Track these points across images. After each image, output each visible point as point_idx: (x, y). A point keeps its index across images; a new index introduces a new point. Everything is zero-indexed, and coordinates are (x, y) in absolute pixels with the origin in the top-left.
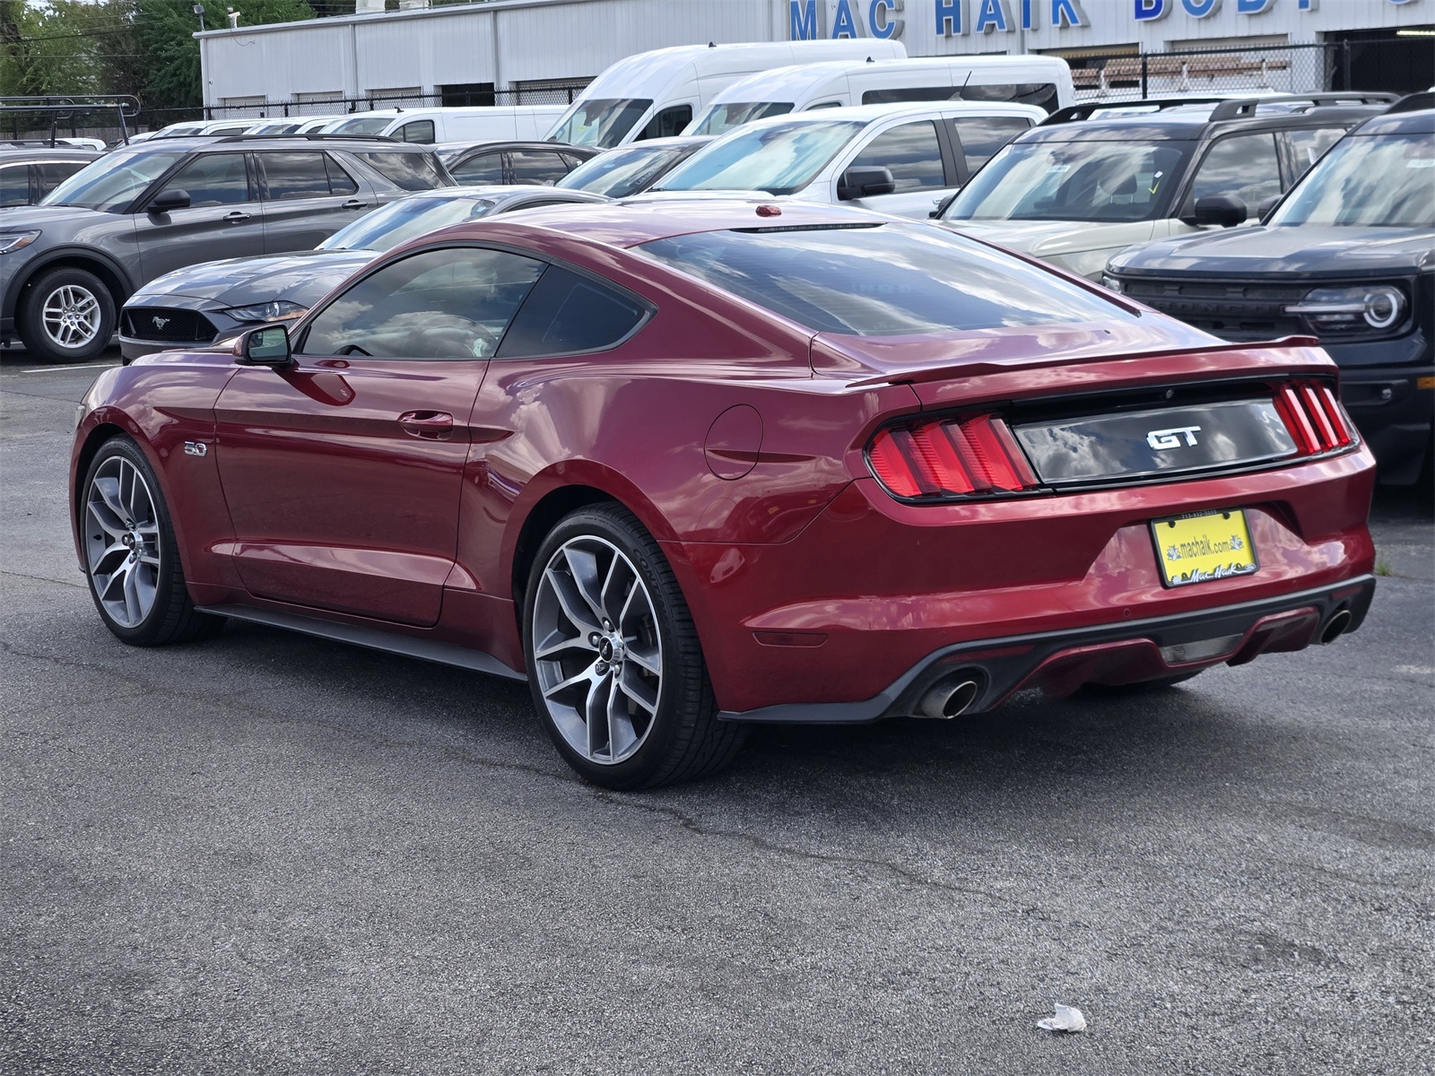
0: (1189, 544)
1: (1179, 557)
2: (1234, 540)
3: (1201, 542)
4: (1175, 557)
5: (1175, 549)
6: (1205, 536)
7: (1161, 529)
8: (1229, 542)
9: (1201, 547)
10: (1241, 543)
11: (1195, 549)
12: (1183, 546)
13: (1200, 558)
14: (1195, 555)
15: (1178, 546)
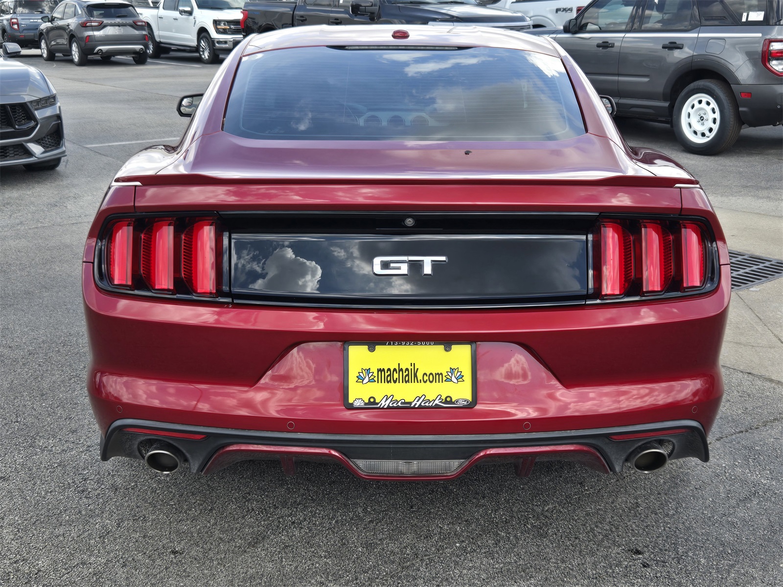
0: (389, 370)
1: (372, 381)
2: (453, 372)
3: (407, 370)
4: (367, 380)
5: (368, 372)
6: (412, 365)
7: (357, 351)
8: (445, 374)
9: (405, 374)
10: (461, 376)
11: (396, 375)
12: (379, 370)
13: (401, 385)
14: (395, 382)
15: (374, 370)
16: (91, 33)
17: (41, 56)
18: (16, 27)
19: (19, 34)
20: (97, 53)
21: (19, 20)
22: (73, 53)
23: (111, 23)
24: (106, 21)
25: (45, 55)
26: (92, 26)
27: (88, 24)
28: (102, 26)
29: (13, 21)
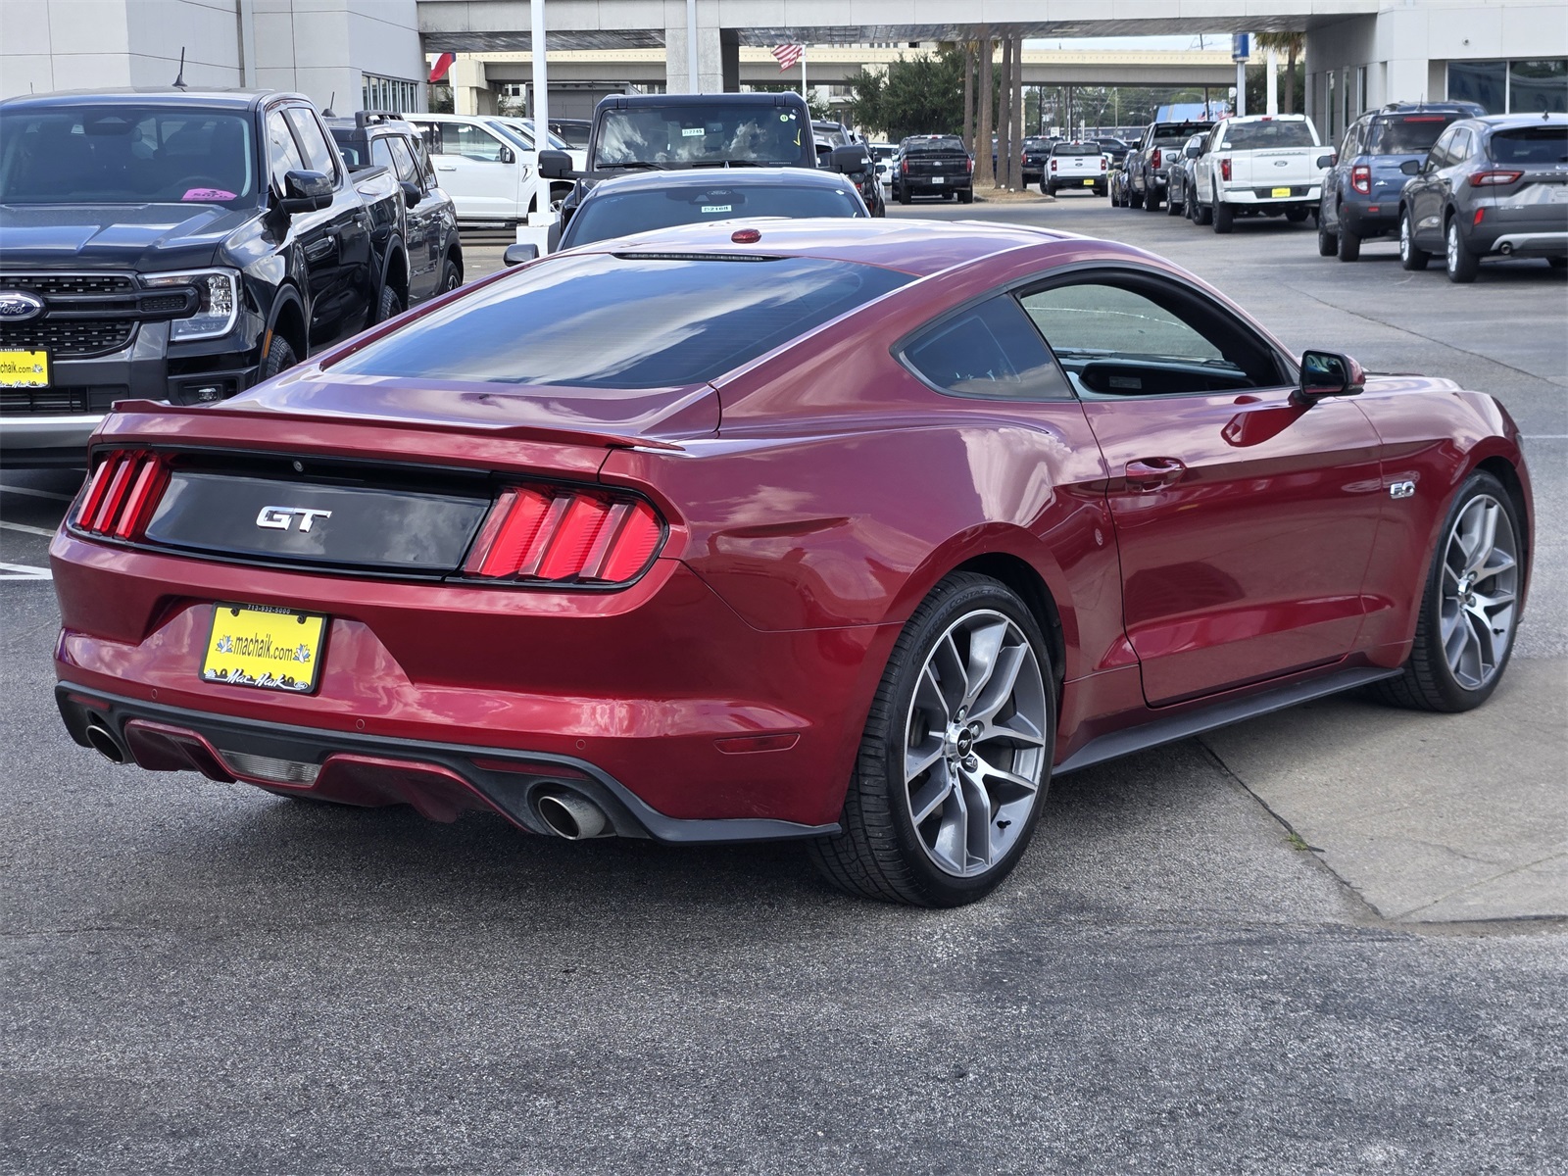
0: (247, 639)
1: (229, 650)
2: (301, 650)
3: (262, 641)
4: (225, 649)
5: (228, 641)
6: (268, 636)
7: (223, 614)
8: (294, 651)
9: (260, 646)
10: (308, 656)
11: (251, 647)
12: (239, 639)
13: (253, 659)
14: (249, 654)
15: (234, 639)
16: (1489, 202)
17: (1397, 257)
18: (1363, 186)
19: (1367, 204)
20: (1498, 252)
21: (1372, 171)
22: (1450, 250)
23: (1543, 175)
24: (1530, 172)
25: (1406, 256)
26: (1494, 184)
27: (1485, 180)
28: (1518, 184)
29: (1358, 172)
